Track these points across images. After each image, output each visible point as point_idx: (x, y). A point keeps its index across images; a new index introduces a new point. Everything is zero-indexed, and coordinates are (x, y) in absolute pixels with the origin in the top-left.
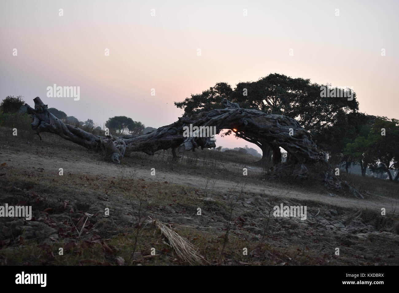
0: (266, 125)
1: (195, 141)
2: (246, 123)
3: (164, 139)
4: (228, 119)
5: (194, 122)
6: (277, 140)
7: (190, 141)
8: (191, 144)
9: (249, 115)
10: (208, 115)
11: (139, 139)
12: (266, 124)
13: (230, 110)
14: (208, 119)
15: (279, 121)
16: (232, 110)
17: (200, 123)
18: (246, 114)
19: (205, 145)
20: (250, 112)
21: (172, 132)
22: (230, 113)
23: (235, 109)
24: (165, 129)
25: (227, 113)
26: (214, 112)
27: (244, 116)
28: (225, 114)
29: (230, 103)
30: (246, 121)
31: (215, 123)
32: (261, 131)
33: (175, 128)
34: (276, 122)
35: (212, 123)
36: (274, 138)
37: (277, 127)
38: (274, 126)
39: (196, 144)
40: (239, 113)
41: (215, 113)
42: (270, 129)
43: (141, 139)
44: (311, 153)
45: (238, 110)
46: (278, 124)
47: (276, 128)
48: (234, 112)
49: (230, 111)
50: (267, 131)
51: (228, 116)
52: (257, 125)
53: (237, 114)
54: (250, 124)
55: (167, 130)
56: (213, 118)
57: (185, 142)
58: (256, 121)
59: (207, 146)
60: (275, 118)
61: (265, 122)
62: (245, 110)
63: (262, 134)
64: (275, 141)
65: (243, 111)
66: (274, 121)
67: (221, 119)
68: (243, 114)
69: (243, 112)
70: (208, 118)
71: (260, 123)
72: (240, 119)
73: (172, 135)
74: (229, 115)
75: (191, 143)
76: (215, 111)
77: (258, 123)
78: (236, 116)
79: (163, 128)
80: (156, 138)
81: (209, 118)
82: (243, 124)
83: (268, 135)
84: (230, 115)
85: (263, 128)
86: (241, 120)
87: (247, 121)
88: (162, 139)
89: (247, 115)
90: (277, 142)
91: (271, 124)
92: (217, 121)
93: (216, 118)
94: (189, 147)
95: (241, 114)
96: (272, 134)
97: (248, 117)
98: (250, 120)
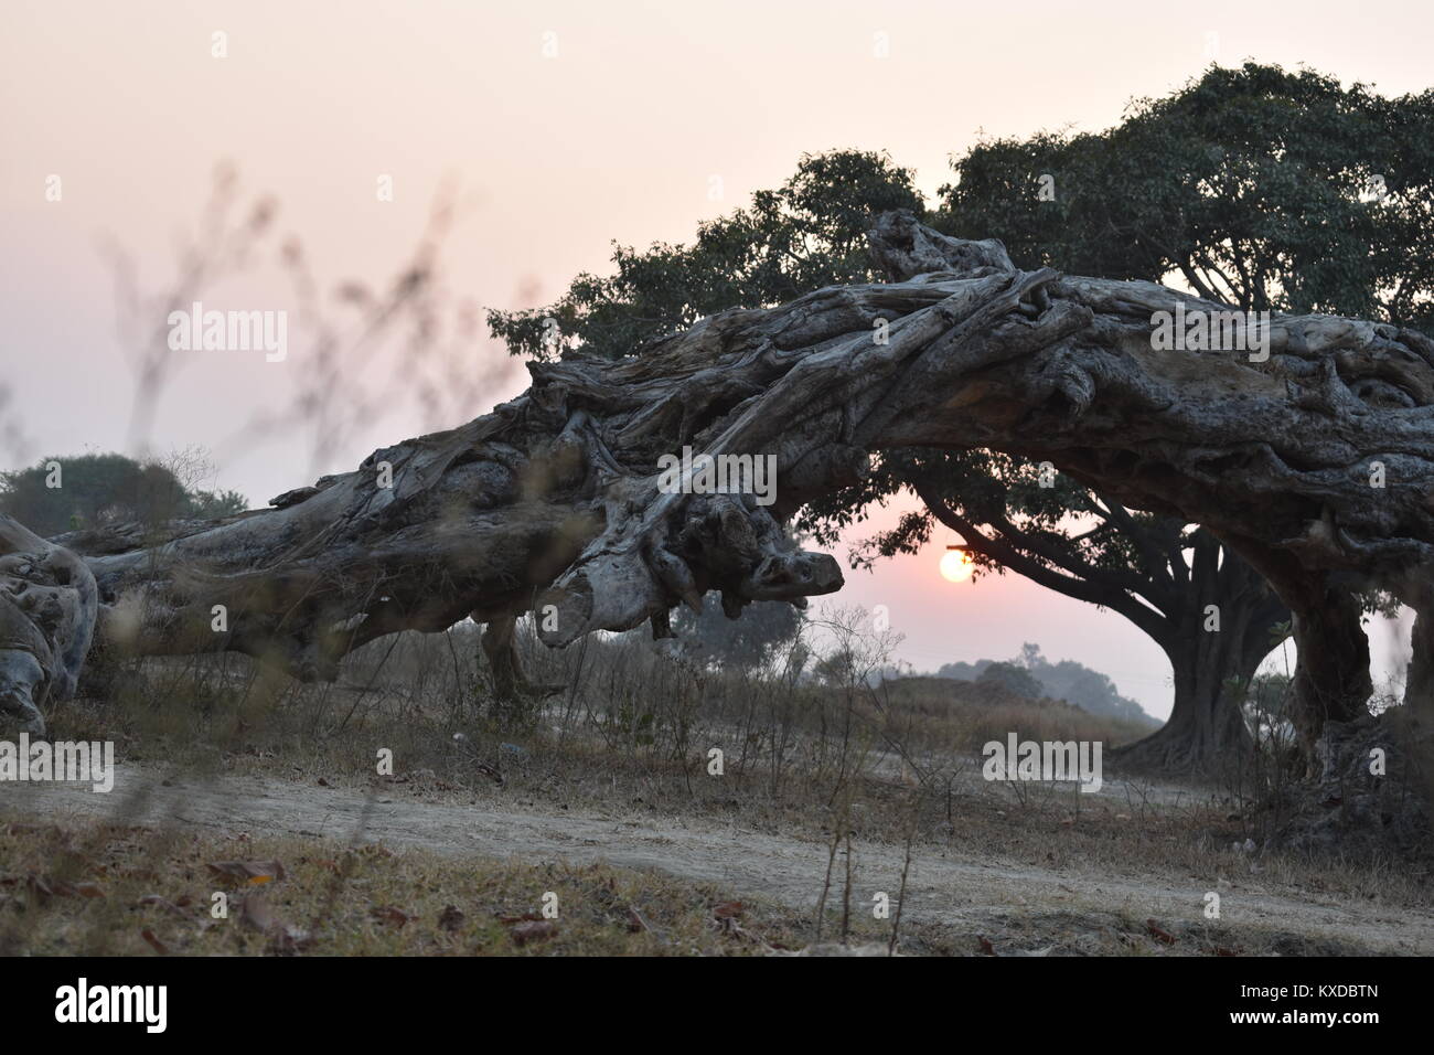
0: (1243, 398)
1: (666, 548)
2: (1083, 392)
3: (415, 547)
4: (934, 361)
5: (655, 393)
6: (1333, 520)
7: (631, 551)
8: (638, 572)
9: (1103, 323)
10: (773, 337)
11: (209, 551)
12: (1244, 390)
13: (943, 286)
14: (768, 365)
15: (1342, 369)
16: (959, 289)
17: (704, 405)
18: (1074, 313)
19: (758, 574)
20: (1107, 300)
21: (483, 485)
22: (946, 315)
23: (985, 280)
24: (421, 460)
25: (924, 316)
26: (814, 305)
27: (1063, 334)
28: (904, 320)
29: (935, 241)
30: (1080, 374)
31: (828, 401)
32: (1200, 452)
33: (505, 450)
34: (1321, 375)
35: (802, 393)
36: (1310, 507)
37: (1330, 413)
38: (1306, 407)
39: (686, 577)
40: (1017, 310)
41: (823, 319)
42: (1277, 433)
43: (224, 546)
45: (1009, 284)
46: (1339, 388)
47: (1325, 421)
48: (978, 301)
49: (944, 296)
50: (1248, 450)
51: (932, 340)
52: (1171, 404)
53: (1002, 317)
54: (1109, 394)
55: (436, 475)
56: (815, 358)
57: (589, 559)
58: (1161, 374)
59: (774, 582)
60: (1312, 345)
61: (1230, 381)
62: (1070, 282)
63: (1212, 481)
64: (1318, 529)
65: (1053, 295)
66: (1308, 365)
67: (877, 364)
68: (1054, 318)
69: (1055, 303)
70: (771, 357)
71: (1194, 390)
72: (1032, 353)
73: (480, 507)
74: (938, 329)
75: (638, 561)
76: (826, 303)
77: (1181, 381)
78: (1000, 333)
79: (406, 452)
80: (353, 538)
81: (777, 357)
82: (1059, 401)
83: (1260, 484)
84: (947, 328)
85: (1218, 423)
86: (1042, 368)
87: (1090, 371)
88: (398, 543)
89: (1089, 324)
90: (1336, 537)
91: (1282, 391)
92: (845, 380)
93: (837, 352)
94: (623, 599)
95: (1033, 317)
96: (1290, 472)
97: (1091, 339)
98: (1114, 362)
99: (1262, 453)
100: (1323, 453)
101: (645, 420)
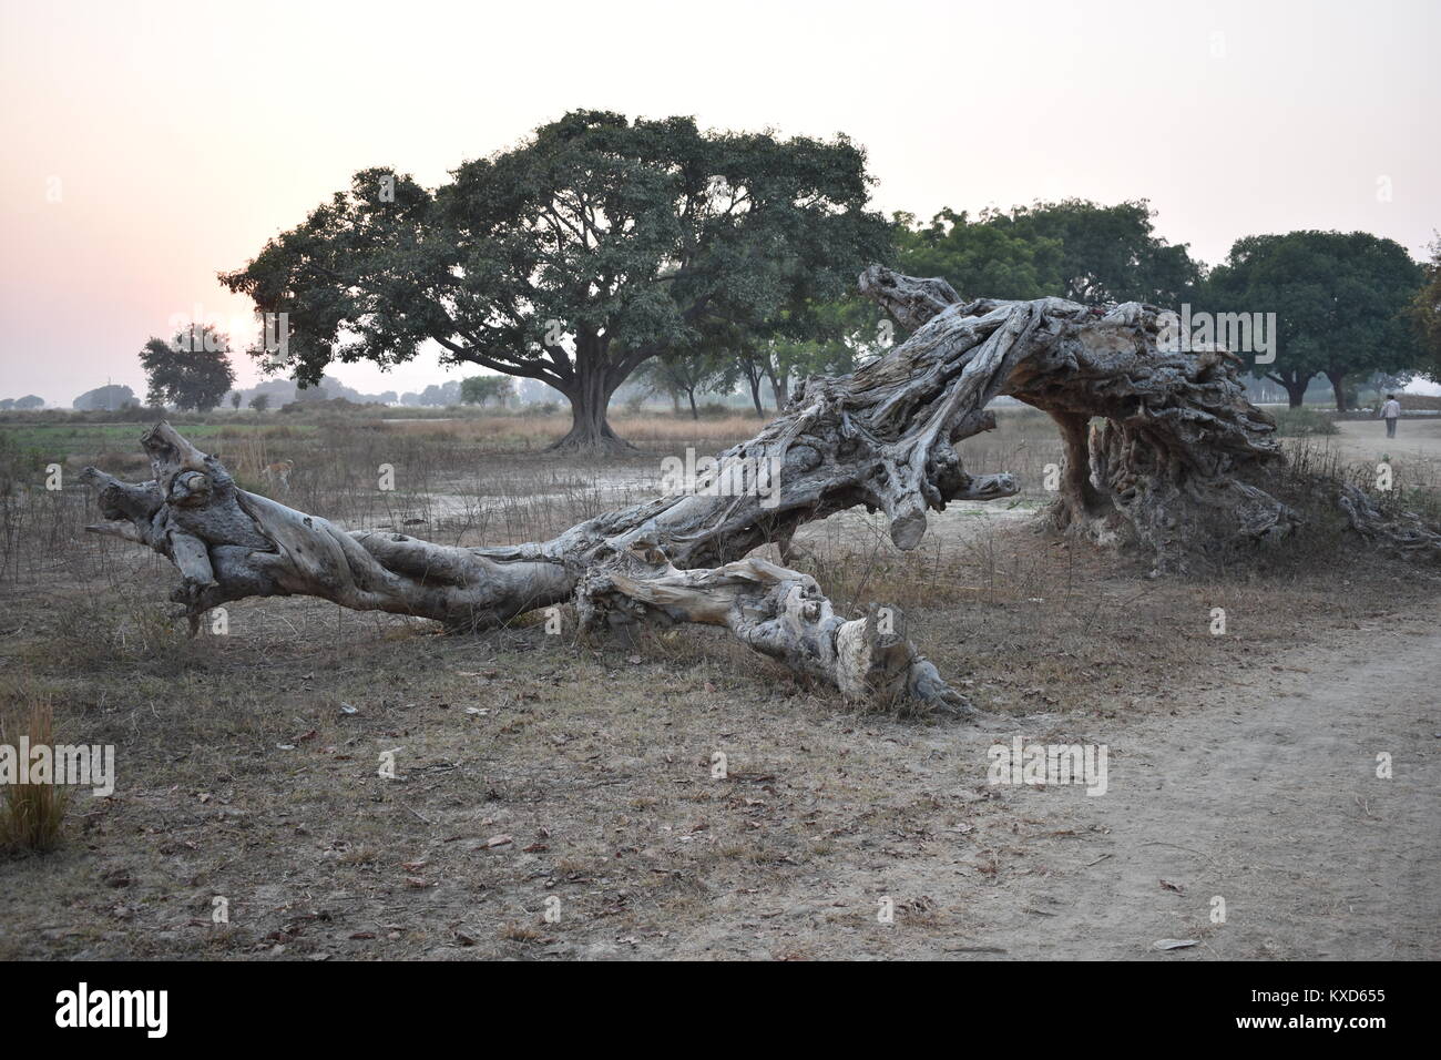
0: (1118, 353)
2: (1077, 364)
6: (1146, 405)
9: (1071, 326)
12: (1119, 349)
14: (946, 373)
21: (804, 460)
22: (1013, 333)
25: (1003, 333)
26: (954, 337)
28: (993, 338)
32: (1101, 382)
40: (1040, 326)
44: (1247, 428)
45: (1032, 312)
48: (1024, 323)
49: (1003, 321)
50: (1120, 378)
52: (1093, 361)
53: (1036, 331)
56: (970, 367)
58: (1090, 347)
61: (1113, 345)
63: (1103, 395)
68: (1055, 327)
71: (1100, 352)
72: (1048, 348)
74: (1011, 342)
77: (1095, 350)
78: (1036, 339)
79: (761, 447)
81: (946, 369)
82: (1061, 371)
83: (1122, 392)
84: (1016, 339)
85: (1111, 367)
86: (1057, 354)
87: (1074, 353)
89: (1067, 328)
90: (1146, 413)
93: (980, 363)
95: (1048, 328)
96: (1132, 385)
97: (1069, 335)
98: (1078, 345)
99: (1124, 378)
100: (1141, 373)
101: (884, 412)
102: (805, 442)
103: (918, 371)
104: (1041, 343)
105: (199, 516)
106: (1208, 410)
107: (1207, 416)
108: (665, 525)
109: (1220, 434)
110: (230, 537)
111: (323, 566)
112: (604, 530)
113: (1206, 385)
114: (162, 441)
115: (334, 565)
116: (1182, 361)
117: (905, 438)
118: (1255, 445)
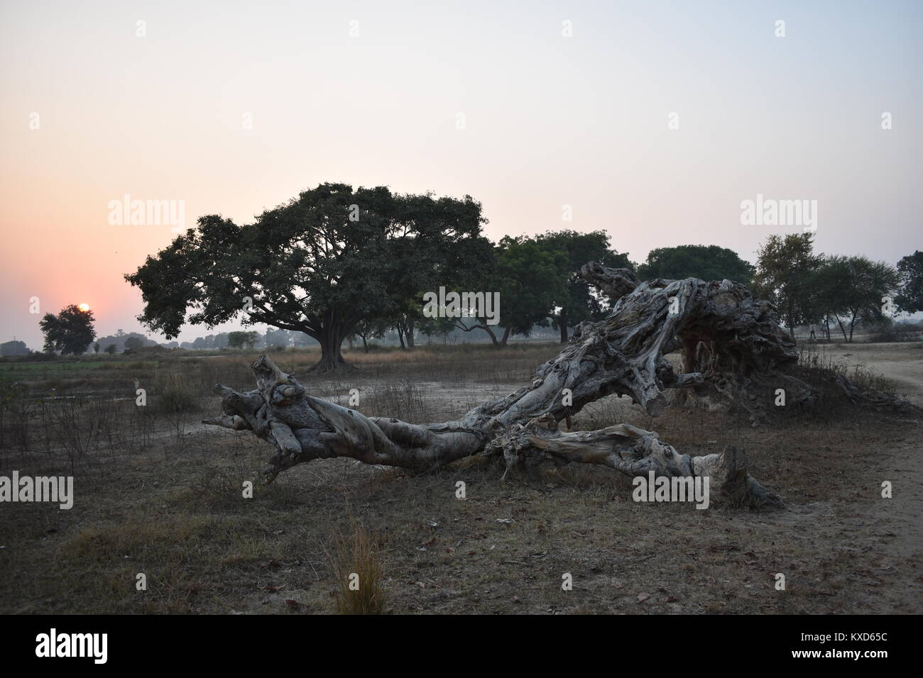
0: (729, 307)
4: (688, 311)
5: (625, 332)
9: (711, 293)
14: (656, 319)
22: (685, 296)
35: (672, 326)
44: (782, 345)
48: (691, 291)
51: (686, 304)
52: (719, 311)
53: (697, 294)
58: (717, 303)
68: (705, 293)
83: (729, 328)
95: (701, 293)
96: (733, 323)
97: (710, 297)
98: (714, 303)
99: (730, 320)
100: (737, 317)
101: (627, 341)
102: (588, 359)
103: (642, 318)
104: (699, 302)
105: (288, 411)
106: (764, 336)
107: (764, 339)
108: (522, 408)
109: (769, 348)
110: (305, 424)
111: (360, 439)
112: (488, 412)
113: (763, 323)
114: (266, 367)
115: (366, 438)
116: (752, 310)
117: (640, 355)
118: (788, 354)
